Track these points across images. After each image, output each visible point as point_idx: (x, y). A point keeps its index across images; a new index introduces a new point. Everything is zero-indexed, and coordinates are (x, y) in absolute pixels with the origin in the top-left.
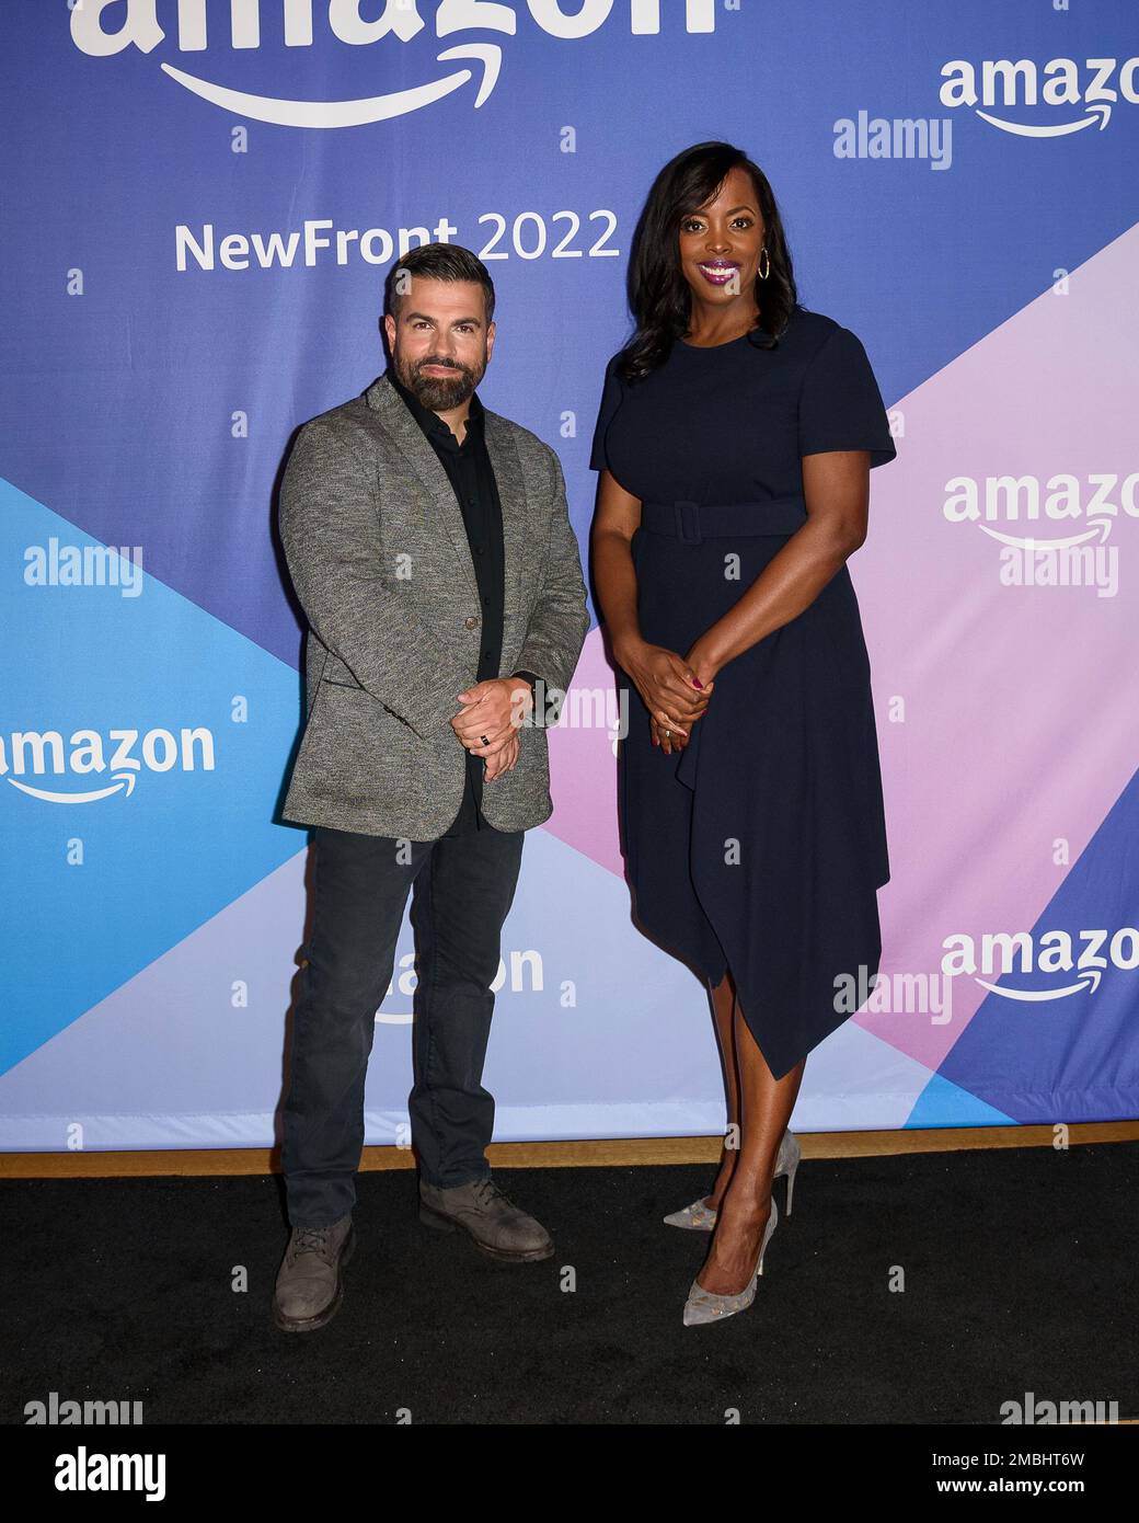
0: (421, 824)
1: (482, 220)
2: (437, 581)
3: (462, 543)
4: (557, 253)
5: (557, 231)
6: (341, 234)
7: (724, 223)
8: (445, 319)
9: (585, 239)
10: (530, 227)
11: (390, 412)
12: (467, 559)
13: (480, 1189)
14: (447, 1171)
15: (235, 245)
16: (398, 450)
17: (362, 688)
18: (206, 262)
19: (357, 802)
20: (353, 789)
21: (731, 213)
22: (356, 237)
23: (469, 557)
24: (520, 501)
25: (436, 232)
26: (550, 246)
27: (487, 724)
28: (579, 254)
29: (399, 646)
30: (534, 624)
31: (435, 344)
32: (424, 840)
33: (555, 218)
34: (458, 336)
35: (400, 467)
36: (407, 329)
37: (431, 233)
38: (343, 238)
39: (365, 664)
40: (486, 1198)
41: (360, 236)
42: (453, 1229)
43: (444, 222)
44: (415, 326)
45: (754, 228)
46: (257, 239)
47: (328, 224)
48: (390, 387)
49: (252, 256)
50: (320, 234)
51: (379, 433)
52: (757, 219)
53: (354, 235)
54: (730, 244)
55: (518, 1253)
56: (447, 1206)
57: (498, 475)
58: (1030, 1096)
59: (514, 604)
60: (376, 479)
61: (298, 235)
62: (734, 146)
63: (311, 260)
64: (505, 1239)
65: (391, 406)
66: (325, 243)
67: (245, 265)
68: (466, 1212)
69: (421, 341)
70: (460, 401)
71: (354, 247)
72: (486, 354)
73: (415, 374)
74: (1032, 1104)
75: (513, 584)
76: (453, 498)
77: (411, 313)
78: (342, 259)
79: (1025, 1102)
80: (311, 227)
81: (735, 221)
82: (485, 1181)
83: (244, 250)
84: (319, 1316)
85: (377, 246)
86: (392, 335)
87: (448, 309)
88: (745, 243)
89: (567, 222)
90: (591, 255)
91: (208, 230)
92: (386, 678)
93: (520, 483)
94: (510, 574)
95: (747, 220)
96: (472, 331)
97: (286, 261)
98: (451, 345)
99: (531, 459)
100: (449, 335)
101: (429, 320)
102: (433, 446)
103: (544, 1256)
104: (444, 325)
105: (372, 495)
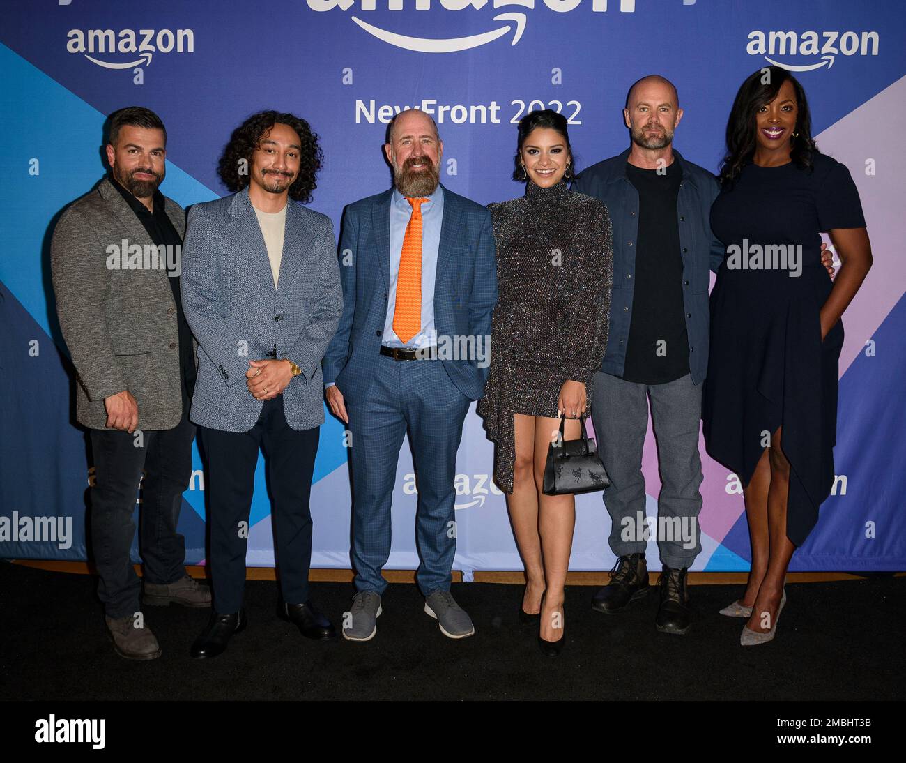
1: (513, 103)
7: (778, 109)
11: (114, 200)
15: (386, 111)
18: (371, 119)
21: (782, 103)
22: (448, 109)
25: (489, 108)
31: (142, 162)
37: (487, 109)
38: (441, 109)
43: (493, 103)
44: (129, 152)
45: (794, 111)
47: (434, 102)
50: (430, 107)
52: (795, 107)
53: (447, 108)
54: (781, 119)
69: (134, 159)
71: (447, 114)
73: (130, 177)
77: (127, 144)
78: (441, 120)
81: (784, 107)
85: (459, 114)
87: (147, 143)
88: (788, 119)
91: (373, 103)
95: (791, 107)
96: (160, 155)
98: (150, 162)
100: (149, 157)
101: (139, 149)
104: (146, 152)
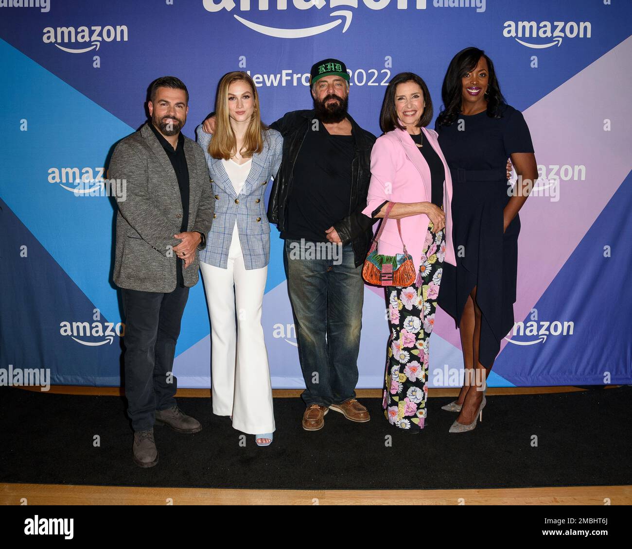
0: (167, 286)
2: (168, 202)
3: (177, 188)
4: (370, 84)
5: (370, 76)
6: (295, 75)
7: (477, 75)
8: (173, 103)
9: (379, 80)
10: (360, 74)
11: (150, 138)
12: (179, 194)
13: (174, 410)
14: (162, 404)
16: (154, 154)
17: (142, 239)
19: (143, 280)
20: (142, 275)
21: (479, 71)
23: (179, 193)
24: (195, 171)
26: (367, 81)
27: (185, 249)
28: (377, 84)
29: (159, 225)
30: (198, 216)
31: (169, 111)
32: (168, 292)
33: (369, 71)
34: (177, 109)
35: (155, 160)
36: (158, 106)
39: (146, 232)
40: (177, 412)
41: (302, 76)
42: (163, 424)
44: (161, 105)
45: (486, 77)
46: (266, 76)
48: (149, 129)
49: (264, 82)
51: (147, 147)
52: (487, 74)
54: (479, 82)
55: (190, 430)
56: (162, 417)
57: (188, 161)
58: (521, 377)
59: (192, 209)
60: (146, 165)
61: (280, 75)
62: (479, 48)
63: (284, 84)
64: (185, 426)
65: (149, 136)
66: (289, 78)
67: (261, 85)
68: (170, 418)
70: (177, 133)
72: (186, 116)
74: (521, 379)
75: (192, 202)
76: (174, 171)
77: (160, 100)
79: (518, 379)
80: (284, 72)
82: (175, 407)
83: (261, 80)
84: (155, 461)
86: (151, 109)
87: (173, 99)
89: (373, 73)
90: (381, 85)
92: (154, 236)
93: (195, 164)
94: (191, 198)
97: (276, 84)
98: (175, 111)
99: (198, 155)
100: (174, 109)
101: (167, 103)
102: (166, 152)
103: (199, 430)
105: (145, 171)
